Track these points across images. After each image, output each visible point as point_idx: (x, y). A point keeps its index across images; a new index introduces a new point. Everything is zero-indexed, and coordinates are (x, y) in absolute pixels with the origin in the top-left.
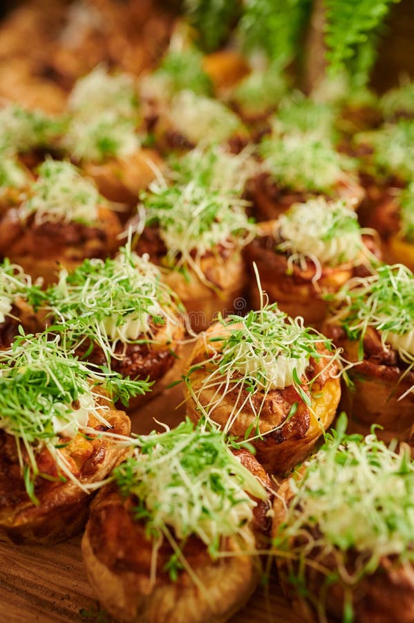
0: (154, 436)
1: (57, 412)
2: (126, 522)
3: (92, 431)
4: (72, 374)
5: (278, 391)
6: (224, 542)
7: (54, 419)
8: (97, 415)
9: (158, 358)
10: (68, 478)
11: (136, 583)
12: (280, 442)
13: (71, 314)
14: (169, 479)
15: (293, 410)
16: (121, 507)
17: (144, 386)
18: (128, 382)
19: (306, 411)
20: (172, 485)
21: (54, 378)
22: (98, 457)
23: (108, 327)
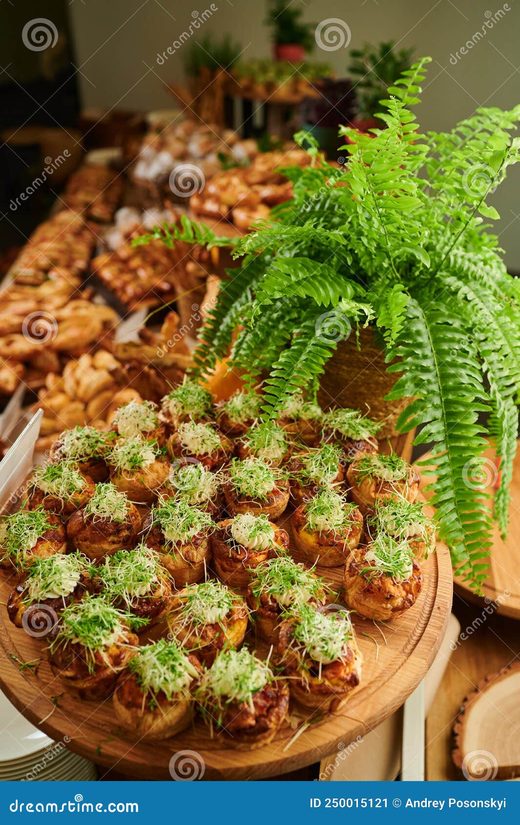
0: (148, 647)
1: (104, 635)
2: (133, 686)
3: (119, 644)
4: (111, 616)
5: (212, 625)
6: (174, 695)
7: (102, 638)
8: (122, 636)
9: (155, 605)
10: (108, 667)
11: (136, 712)
12: (210, 651)
13: (111, 583)
14: (152, 666)
15: (217, 635)
16: (131, 680)
17: (146, 621)
18: (138, 619)
19: (224, 636)
20: (152, 668)
21: (103, 619)
22: (122, 656)
23: (130, 589)
